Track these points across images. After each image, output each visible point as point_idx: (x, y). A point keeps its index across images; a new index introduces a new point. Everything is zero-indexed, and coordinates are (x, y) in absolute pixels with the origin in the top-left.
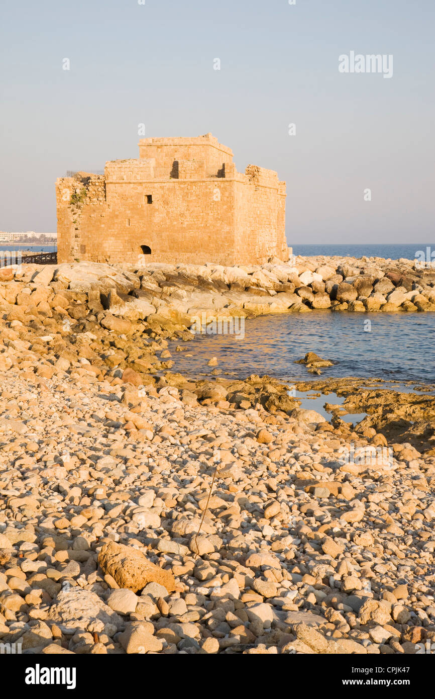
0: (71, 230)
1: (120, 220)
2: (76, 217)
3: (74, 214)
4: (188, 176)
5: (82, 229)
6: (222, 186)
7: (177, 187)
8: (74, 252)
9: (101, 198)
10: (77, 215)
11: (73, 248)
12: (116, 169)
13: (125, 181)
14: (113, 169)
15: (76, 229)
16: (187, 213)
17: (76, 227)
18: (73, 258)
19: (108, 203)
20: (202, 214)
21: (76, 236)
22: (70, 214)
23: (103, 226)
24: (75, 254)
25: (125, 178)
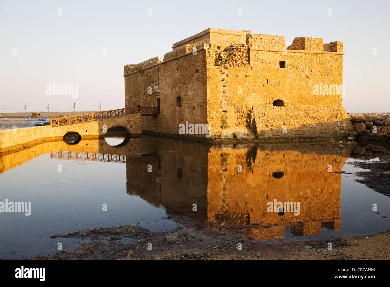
0: (219, 87)
1: (260, 80)
2: (223, 76)
3: (222, 74)
4: (312, 48)
5: (229, 86)
6: (335, 57)
7: (304, 56)
8: (222, 105)
9: (245, 62)
10: (225, 74)
11: (221, 102)
12: (258, 40)
13: (266, 49)
14: (256, 40)
15: (224, 86)
16: (311, 76)
17: (224, 85)
18: (221, 110)
19: (251, 66)
20: (321, 77)
21: (224, 92)
22: (219, 73)
23: (247, 84)
24: (223, 106)
25: (265, 47)
